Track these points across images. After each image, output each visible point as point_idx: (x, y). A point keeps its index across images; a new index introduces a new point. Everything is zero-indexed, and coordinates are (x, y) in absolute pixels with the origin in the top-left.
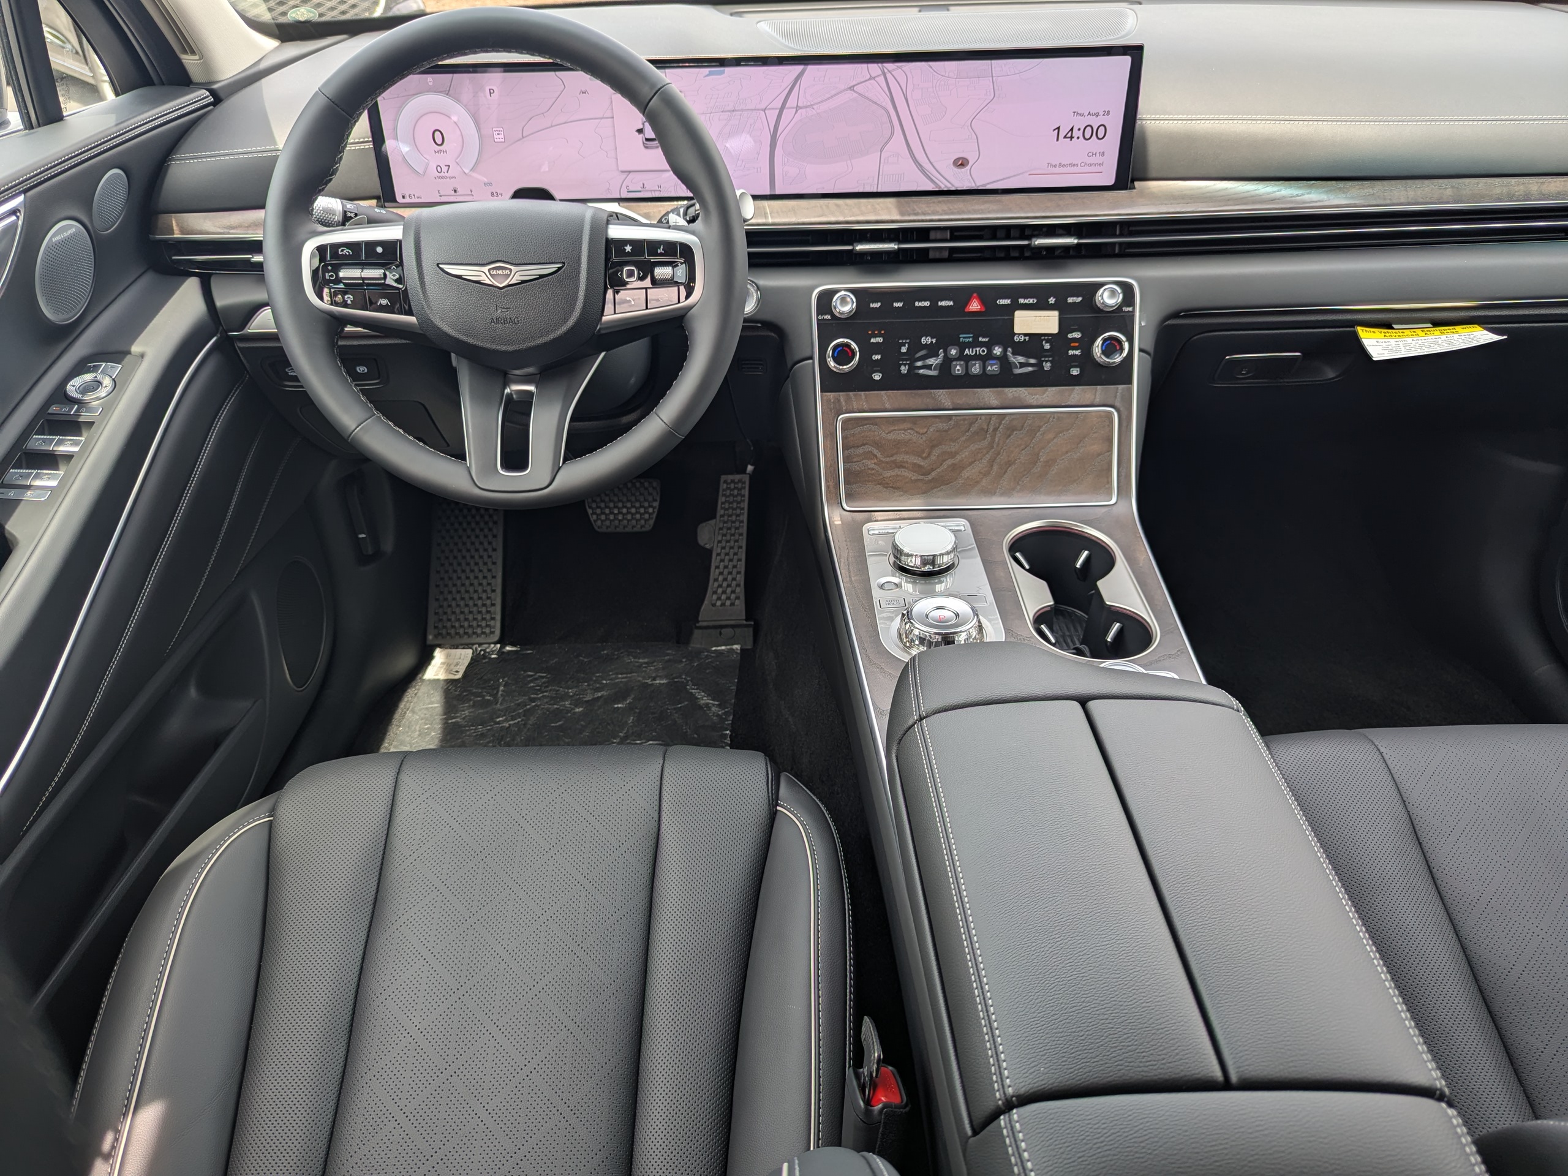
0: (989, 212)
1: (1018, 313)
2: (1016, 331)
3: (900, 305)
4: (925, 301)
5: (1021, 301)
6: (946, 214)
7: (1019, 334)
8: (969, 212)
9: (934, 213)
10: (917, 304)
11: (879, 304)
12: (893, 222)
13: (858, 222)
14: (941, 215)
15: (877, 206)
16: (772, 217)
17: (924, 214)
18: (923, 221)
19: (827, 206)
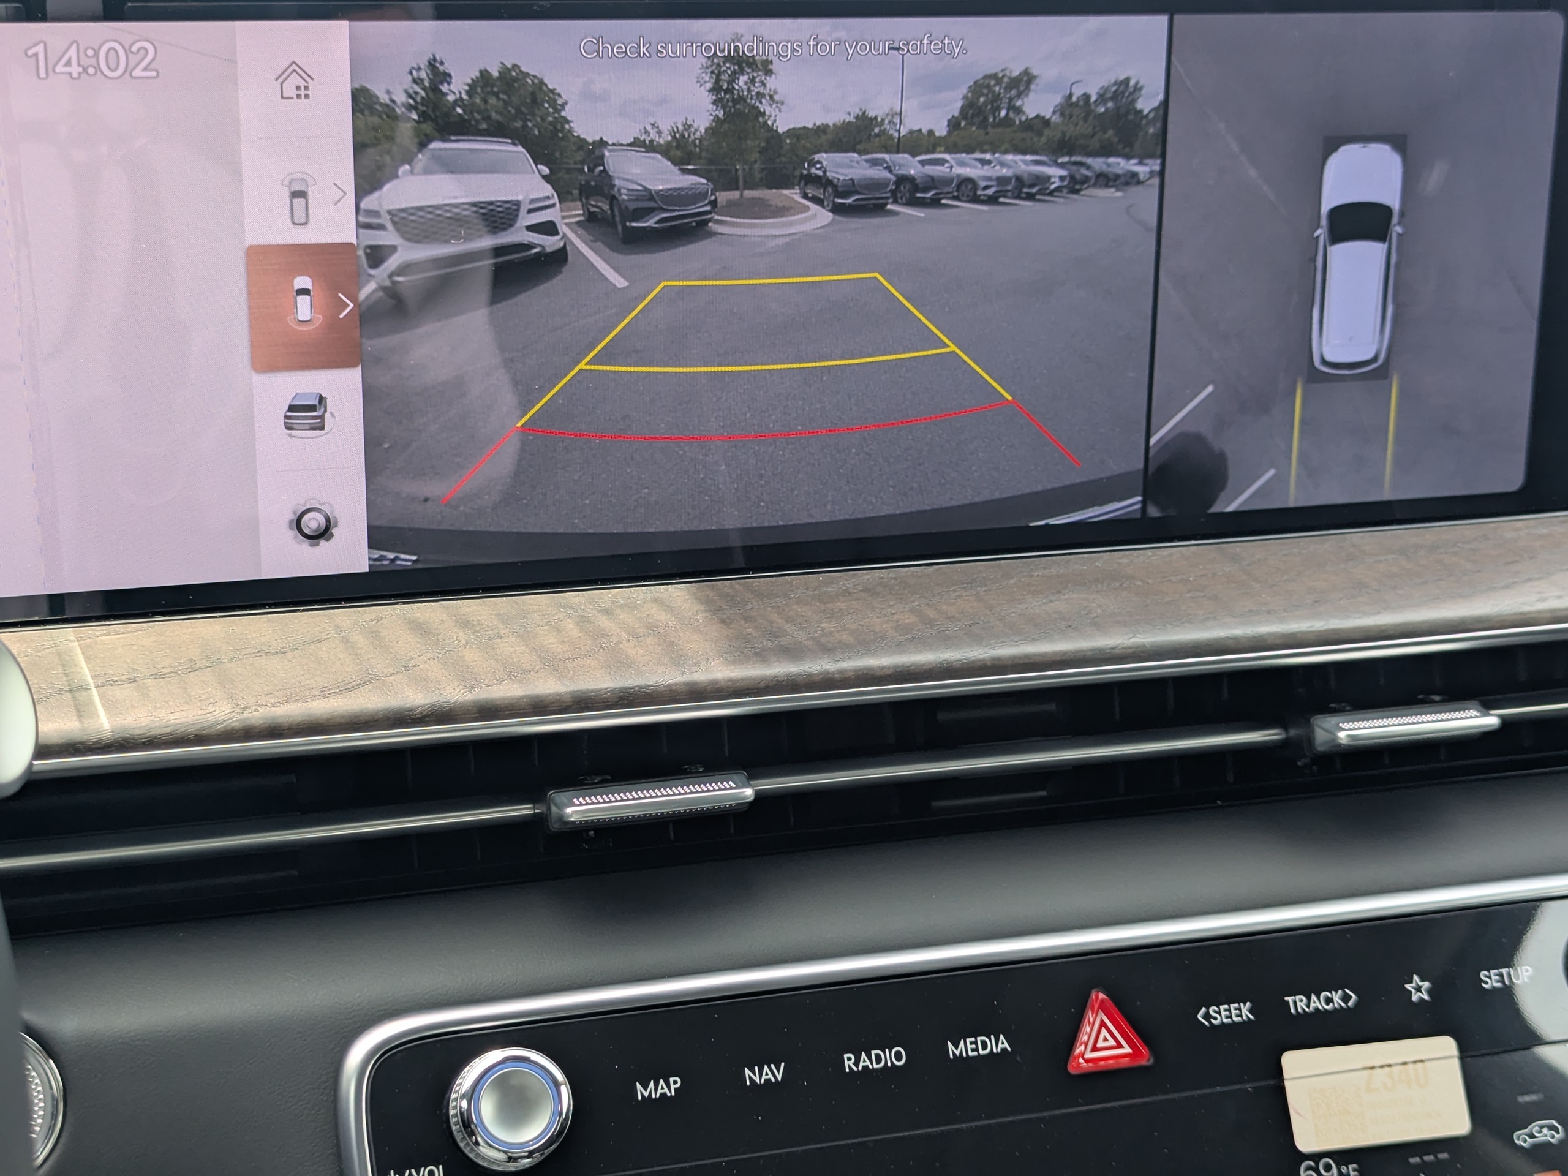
0: (1099, 625)
1: (1294, 1062)
2: (1306, 1140)
3: (772, 1073)
4: (885, 1044)
5: (1298, 1003)
6: (920, 642)
7: (1317, 1157)
8: (1015, 632)
9: (866, 643)
10: (849, 1062)
11: (676, 1082)
12: (697, 693)
13: (540, 707)
14: (900, 647)
15: (604, 622)
16: (108, 705)
17: (827, 650)
18: (828, 682)
19: (374, 635)
